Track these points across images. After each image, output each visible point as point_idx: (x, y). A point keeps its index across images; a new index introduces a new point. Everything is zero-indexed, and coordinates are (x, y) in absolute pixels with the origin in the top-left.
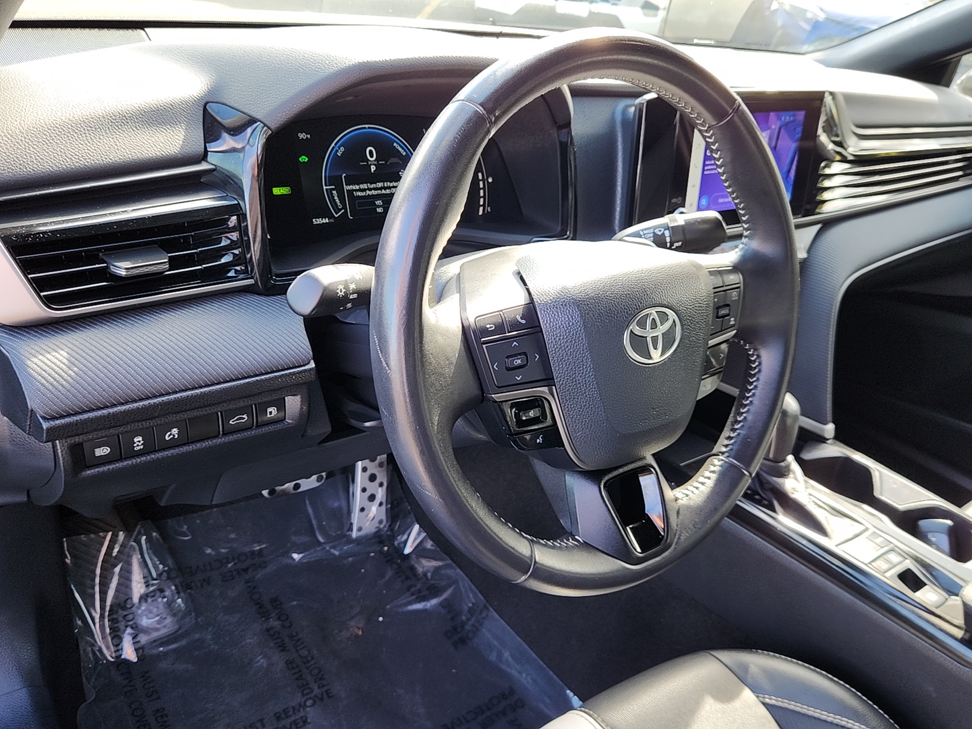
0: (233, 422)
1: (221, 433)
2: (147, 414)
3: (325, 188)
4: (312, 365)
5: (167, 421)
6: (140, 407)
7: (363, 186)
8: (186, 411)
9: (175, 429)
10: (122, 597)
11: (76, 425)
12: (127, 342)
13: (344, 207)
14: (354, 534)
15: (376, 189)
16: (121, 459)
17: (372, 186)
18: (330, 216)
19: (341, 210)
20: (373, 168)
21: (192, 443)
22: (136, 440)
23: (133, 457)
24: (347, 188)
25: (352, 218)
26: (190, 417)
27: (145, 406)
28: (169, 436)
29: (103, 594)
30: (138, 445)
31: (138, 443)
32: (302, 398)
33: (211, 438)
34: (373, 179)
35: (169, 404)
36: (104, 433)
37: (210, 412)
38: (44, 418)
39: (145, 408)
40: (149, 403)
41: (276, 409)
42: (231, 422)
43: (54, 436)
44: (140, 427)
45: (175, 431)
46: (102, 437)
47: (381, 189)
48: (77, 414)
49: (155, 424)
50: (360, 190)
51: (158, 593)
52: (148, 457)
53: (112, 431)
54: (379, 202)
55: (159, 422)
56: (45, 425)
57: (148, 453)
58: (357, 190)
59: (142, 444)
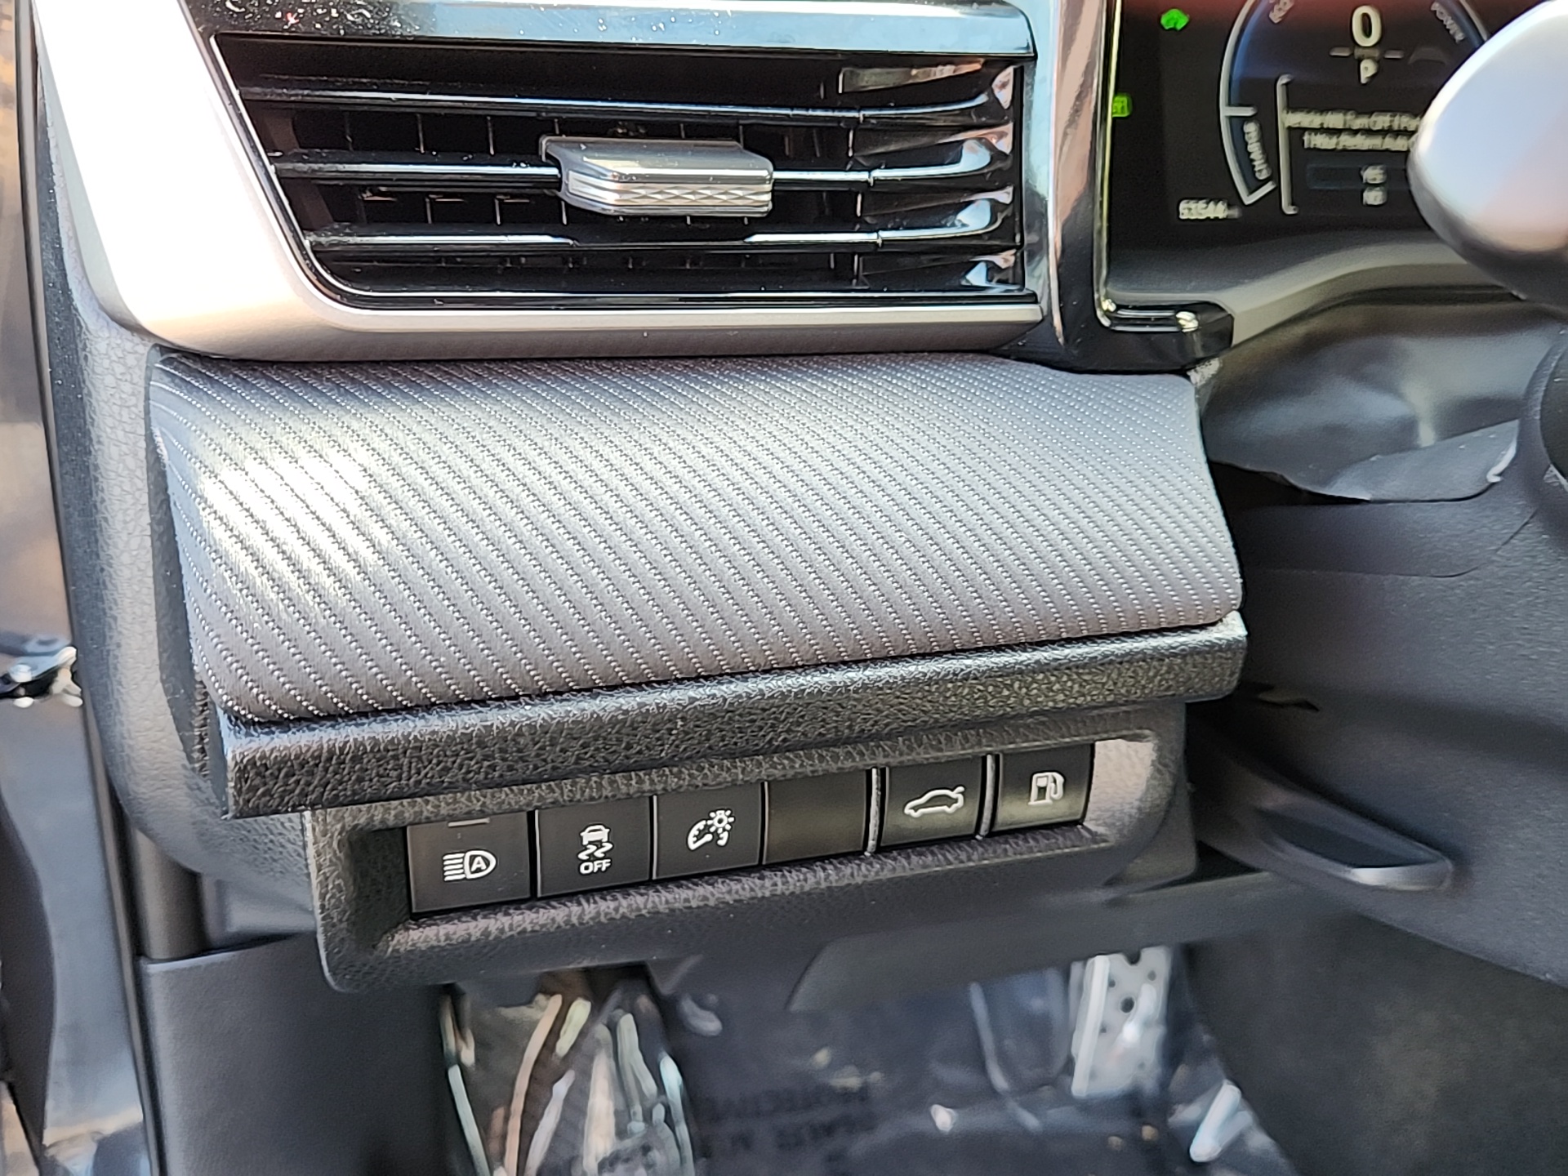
0: (915, 809)
1: (871, 843)
2: (629, 747)
3: (1226, 112)
4: (1234, 628)
5: (699, 782)
6: (606, 719)
7: (1334, 120)
8: (770, 751)
9: (721, 814)
10: (564, 1153)
11: (356, 759)
12: (590, 458)
13: (1276, 176)
14: (1080, 1086)
15: (1369, 132)
16: (532, 899)
17: (1360, 122)
18: (1233, 200)
19: (1264, 182)
20: (1367, 69)
21: (775, 867)
22: (587, 837)
23: (572, 896)
24: (1289, 120)
25: (1290, 210)
26: (778, 773)
27: (626, 712)
28: (699, 837)
29: (527, 1136)
30: (592, 858)
31: (592, 848)
32: (1159, 749)
33: (836, 856)
34: (1364, 100)
35: (714, 716)
36: (475, 799)
37: (849, 764)
38: (236, 719)
39: (626, 725)
40: (641, 705)
41: (1060, 779)
42: (907, 811)
43: (267, 793)
44: (607, 792)
45: (721, 820)
46: (469, 815)
47: (1383, 133)
48: (365, 715)
49: (659, 787)
50: (1322, 130)
51: (639, 1156)
52: (624, 903)
53: (509, 797)
54: (1373, 174)
55: (673, 782)
56: (237, 746)
57: (625, 888)
58: (1316, 131)
59: (606, 855)
